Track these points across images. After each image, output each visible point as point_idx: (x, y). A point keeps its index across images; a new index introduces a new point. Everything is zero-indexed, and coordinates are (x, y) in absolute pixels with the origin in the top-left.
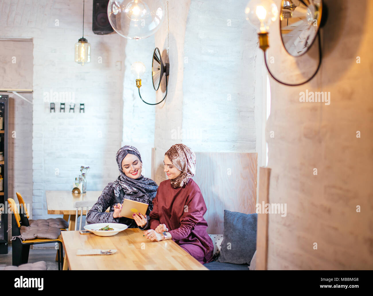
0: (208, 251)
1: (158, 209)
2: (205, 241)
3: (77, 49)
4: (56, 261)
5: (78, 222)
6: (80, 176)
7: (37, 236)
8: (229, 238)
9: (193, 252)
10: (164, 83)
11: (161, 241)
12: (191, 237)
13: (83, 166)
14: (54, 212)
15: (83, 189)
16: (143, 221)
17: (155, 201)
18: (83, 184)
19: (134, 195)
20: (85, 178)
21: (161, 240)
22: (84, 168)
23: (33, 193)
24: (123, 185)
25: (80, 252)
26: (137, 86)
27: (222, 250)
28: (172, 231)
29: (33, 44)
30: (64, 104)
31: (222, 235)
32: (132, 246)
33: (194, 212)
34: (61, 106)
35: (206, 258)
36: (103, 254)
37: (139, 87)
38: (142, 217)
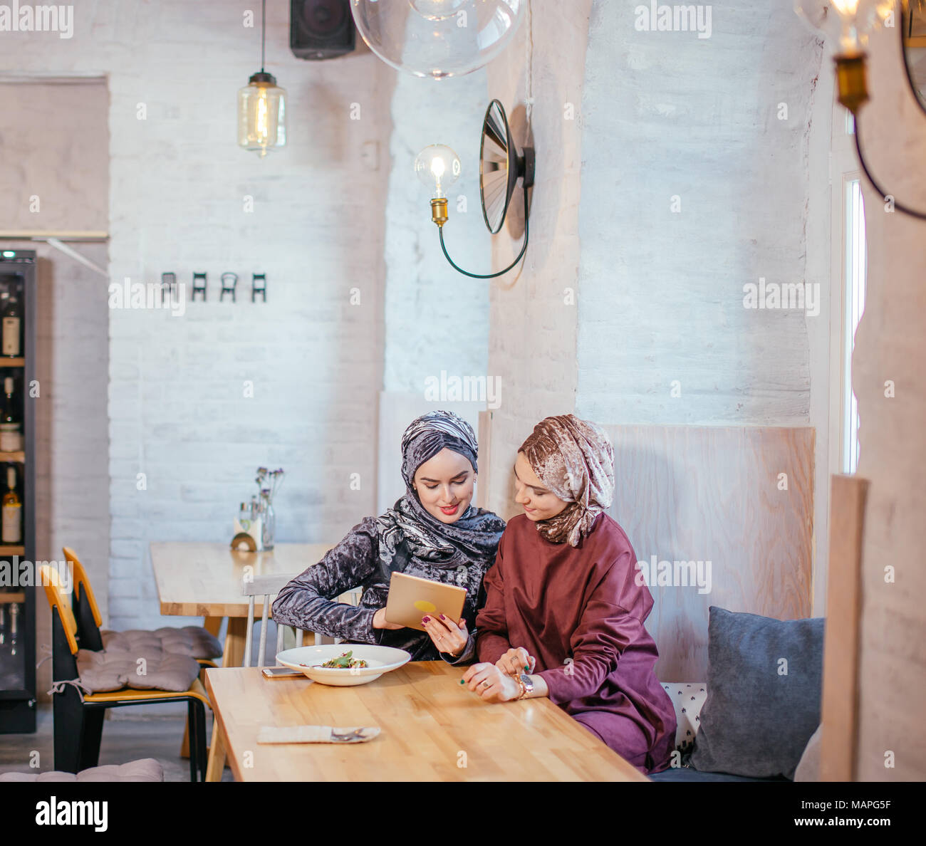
0: (660, 735)
1: (503, 601)
2: (649, 704)
3: (245, 106)
4: (183, 758)
5: (256, 639)
6: (254, 497)
7: (127, 683)
8: (727, 695)
9: (613, 736)
10: (518, 211)
11: (514, 700)
12: (606, 691)
13: (264, 465)
14: (180, 609)
15: (264, 538)
16: (454, 636)
17: (494, 577)
18: (264, 521)
19: (441, 562)
20: (269, 503)
21: (515, 697)
22: (268, 475)
23: (110, 549)
24: (407, 527)
25: (270, 734)
26: (434, 219)
27: (703, 733)
28: (548, 671)
29: (108, 94)
30: (203, 276)
31: (704, 686)
32: (428, 718)
33: (612, 616)
34: (194, 283)
35: (653, 756)
36: (340, 739)
37: (439, 222)
38: (451, 625)
